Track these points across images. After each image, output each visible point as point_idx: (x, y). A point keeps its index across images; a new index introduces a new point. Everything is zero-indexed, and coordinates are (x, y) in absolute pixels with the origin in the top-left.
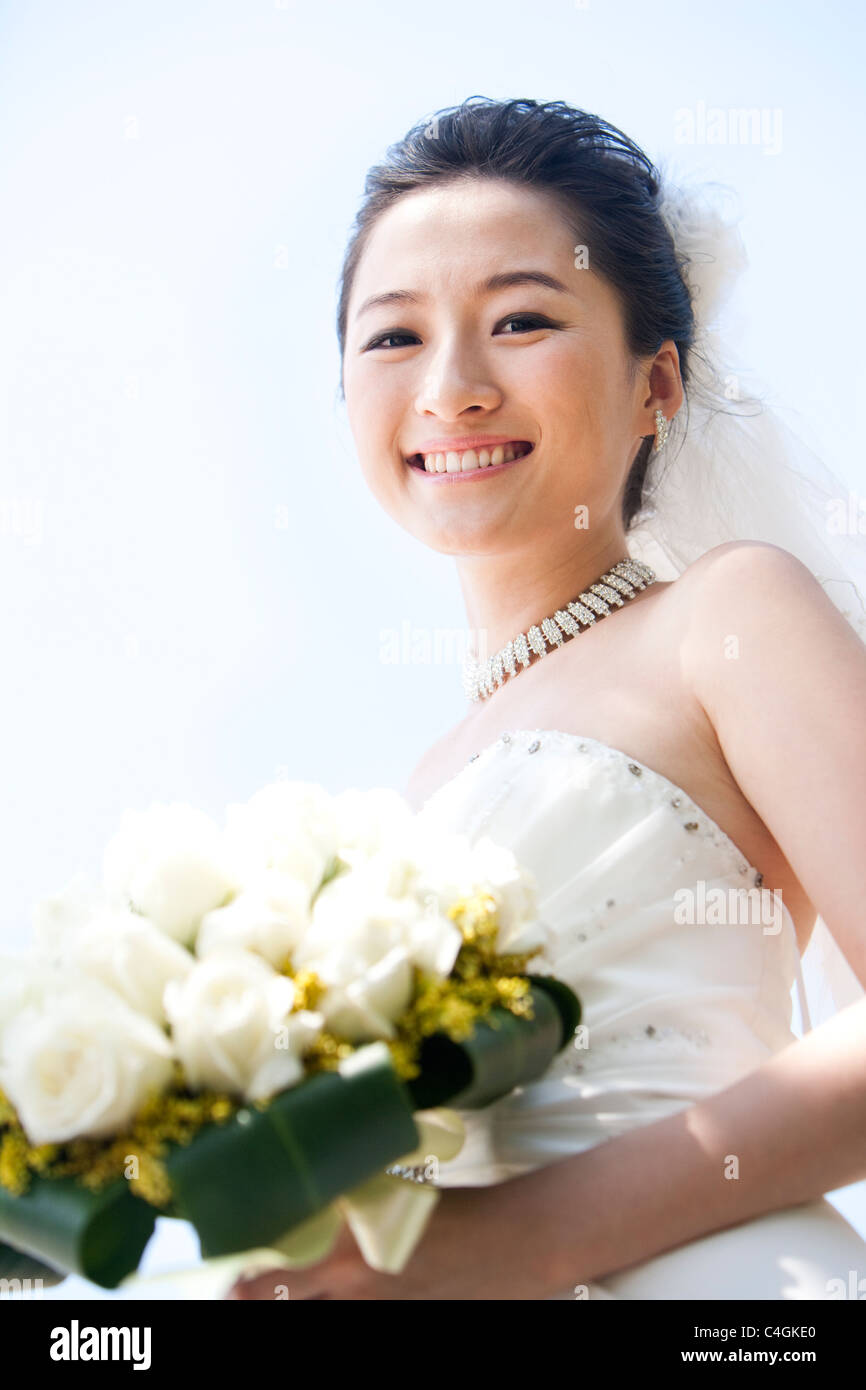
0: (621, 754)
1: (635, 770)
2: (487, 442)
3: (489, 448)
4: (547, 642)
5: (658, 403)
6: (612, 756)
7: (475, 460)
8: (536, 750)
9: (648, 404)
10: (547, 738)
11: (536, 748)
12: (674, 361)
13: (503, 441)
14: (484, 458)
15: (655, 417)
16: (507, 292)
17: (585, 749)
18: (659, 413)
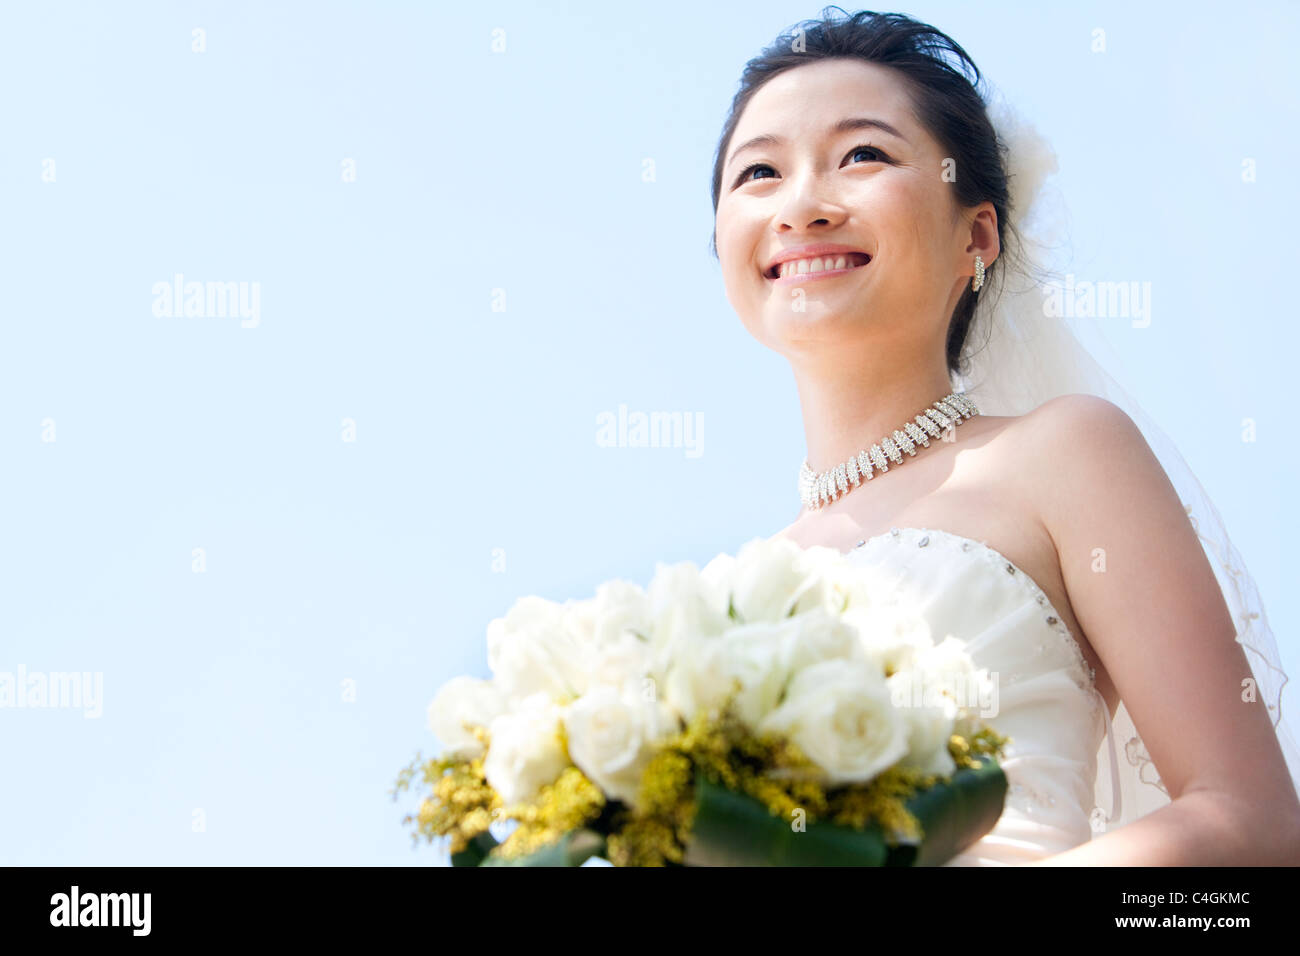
0: (998, 554)
1: (1010, 569)
2: (831, 251)
3: (833, 255)
4: (888, 459)
5: (977, 251)
6: (990, 556)
7: (821, 265)
8: (925, 545)
9: (969, 249)
10: (934, 535)
11: (925, 544)
12: (992, 221)
13: (846, 251)
14: (829, 263)
15: (974, 261)
16: (853, 133)
17: (967, 548)
18: (978, 258)
